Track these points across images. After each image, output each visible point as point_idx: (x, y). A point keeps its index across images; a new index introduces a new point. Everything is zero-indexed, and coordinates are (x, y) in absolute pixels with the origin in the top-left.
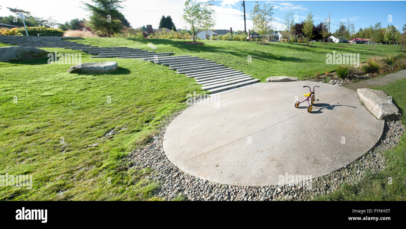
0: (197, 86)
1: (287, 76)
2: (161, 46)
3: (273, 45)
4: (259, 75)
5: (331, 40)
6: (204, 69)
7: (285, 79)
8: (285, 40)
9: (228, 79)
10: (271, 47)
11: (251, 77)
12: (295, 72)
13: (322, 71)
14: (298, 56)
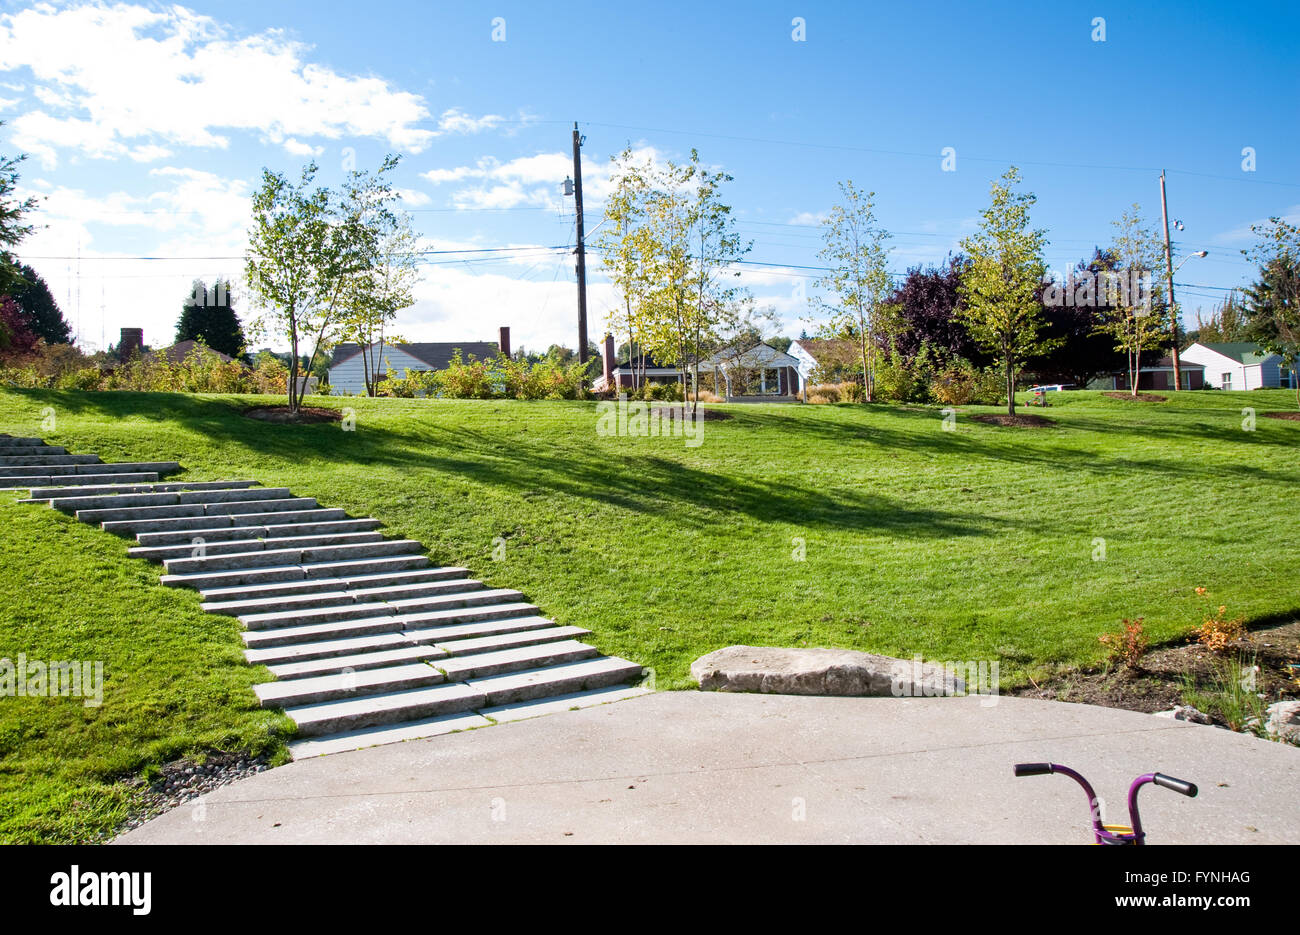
0: (235, 676)
1: (857, 644)
2: (136, 424)
3: (749, 422)
4: (641, 627)
5: (1195, 378)
6: (305, 568)
7: (839, 673)
8: (843, 387)
9: (432, 642)
10: (742, 432)
11: (579, 637)
12: (924, 621)
13: (1158, 613)
14: (940, 495)
